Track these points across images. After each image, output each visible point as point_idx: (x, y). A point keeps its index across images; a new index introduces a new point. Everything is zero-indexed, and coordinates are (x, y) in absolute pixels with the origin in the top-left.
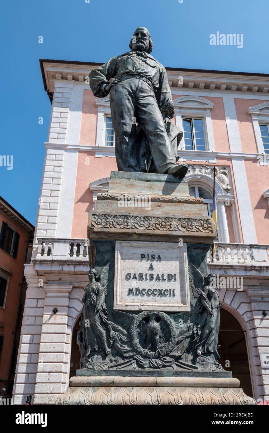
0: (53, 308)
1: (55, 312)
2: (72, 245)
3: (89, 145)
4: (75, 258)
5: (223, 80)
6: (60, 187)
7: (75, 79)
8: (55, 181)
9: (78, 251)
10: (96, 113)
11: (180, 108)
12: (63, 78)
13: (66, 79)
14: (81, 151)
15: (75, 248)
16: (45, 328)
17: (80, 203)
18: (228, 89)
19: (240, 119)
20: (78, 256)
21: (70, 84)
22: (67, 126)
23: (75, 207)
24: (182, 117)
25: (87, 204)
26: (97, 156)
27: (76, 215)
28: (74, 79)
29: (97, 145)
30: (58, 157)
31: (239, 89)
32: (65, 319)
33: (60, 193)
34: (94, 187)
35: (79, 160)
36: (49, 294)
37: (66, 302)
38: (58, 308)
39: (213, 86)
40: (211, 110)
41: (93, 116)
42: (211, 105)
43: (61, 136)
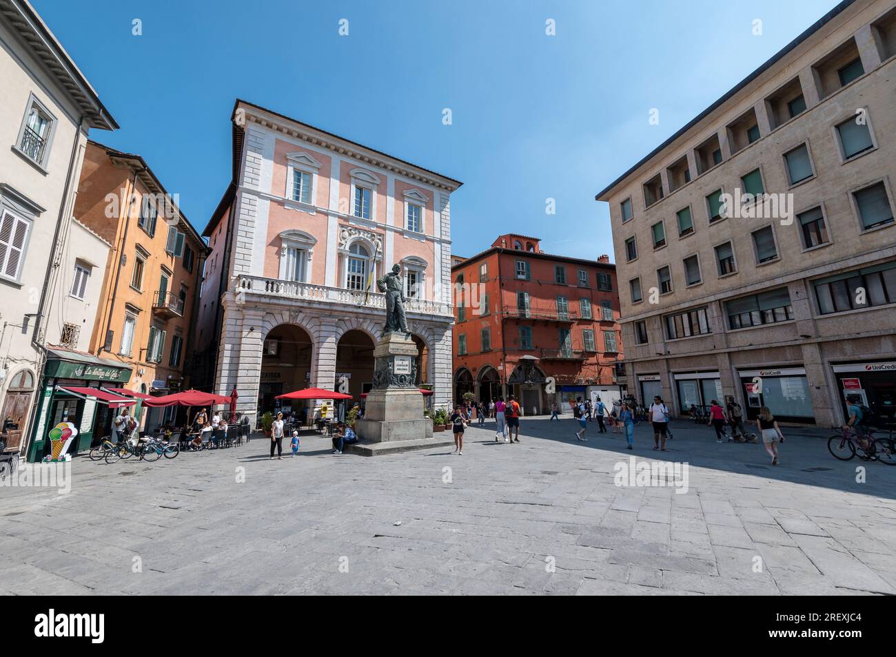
0: (250, 327)
1: (252, 330)
2: (268, 283)
3: (279, 196)
4: (269, 292)
5: (390, 163)
6: (254, 230)
7: (269, 126)
8: (249, 224)
9: (272, 288)
10: (286, 165)
11: (356, 178)
12: (257, 121)
13: (260, 123)
14: (272, 200)
15: (270, 285)
16: (244, 341)
17: (270, 247)
18: (393, 170)
19: (397, 199)
20: (272, 291)
21: (264, 130)
22: (260, 172)
23: (266, 249)
24: (356, 186)
25: (277, 249)
26: (286, 207)
27: (267, 257)
28: (267, 125)
29: (287, 198)
30: (252, 202)
31: (400, 172)
32: (259, 335)
33: (254, 236)
34: (283, 236)
35: (271, 208)
36: (246, 317)
37: (260, 323)
38: (254, 327)
39: (382, 165)
40: (378, 185)
41: (284, 168)
42: (378, 182)
43: (254, 182)
